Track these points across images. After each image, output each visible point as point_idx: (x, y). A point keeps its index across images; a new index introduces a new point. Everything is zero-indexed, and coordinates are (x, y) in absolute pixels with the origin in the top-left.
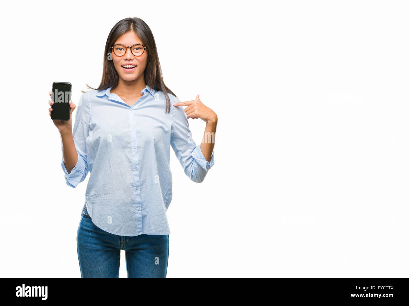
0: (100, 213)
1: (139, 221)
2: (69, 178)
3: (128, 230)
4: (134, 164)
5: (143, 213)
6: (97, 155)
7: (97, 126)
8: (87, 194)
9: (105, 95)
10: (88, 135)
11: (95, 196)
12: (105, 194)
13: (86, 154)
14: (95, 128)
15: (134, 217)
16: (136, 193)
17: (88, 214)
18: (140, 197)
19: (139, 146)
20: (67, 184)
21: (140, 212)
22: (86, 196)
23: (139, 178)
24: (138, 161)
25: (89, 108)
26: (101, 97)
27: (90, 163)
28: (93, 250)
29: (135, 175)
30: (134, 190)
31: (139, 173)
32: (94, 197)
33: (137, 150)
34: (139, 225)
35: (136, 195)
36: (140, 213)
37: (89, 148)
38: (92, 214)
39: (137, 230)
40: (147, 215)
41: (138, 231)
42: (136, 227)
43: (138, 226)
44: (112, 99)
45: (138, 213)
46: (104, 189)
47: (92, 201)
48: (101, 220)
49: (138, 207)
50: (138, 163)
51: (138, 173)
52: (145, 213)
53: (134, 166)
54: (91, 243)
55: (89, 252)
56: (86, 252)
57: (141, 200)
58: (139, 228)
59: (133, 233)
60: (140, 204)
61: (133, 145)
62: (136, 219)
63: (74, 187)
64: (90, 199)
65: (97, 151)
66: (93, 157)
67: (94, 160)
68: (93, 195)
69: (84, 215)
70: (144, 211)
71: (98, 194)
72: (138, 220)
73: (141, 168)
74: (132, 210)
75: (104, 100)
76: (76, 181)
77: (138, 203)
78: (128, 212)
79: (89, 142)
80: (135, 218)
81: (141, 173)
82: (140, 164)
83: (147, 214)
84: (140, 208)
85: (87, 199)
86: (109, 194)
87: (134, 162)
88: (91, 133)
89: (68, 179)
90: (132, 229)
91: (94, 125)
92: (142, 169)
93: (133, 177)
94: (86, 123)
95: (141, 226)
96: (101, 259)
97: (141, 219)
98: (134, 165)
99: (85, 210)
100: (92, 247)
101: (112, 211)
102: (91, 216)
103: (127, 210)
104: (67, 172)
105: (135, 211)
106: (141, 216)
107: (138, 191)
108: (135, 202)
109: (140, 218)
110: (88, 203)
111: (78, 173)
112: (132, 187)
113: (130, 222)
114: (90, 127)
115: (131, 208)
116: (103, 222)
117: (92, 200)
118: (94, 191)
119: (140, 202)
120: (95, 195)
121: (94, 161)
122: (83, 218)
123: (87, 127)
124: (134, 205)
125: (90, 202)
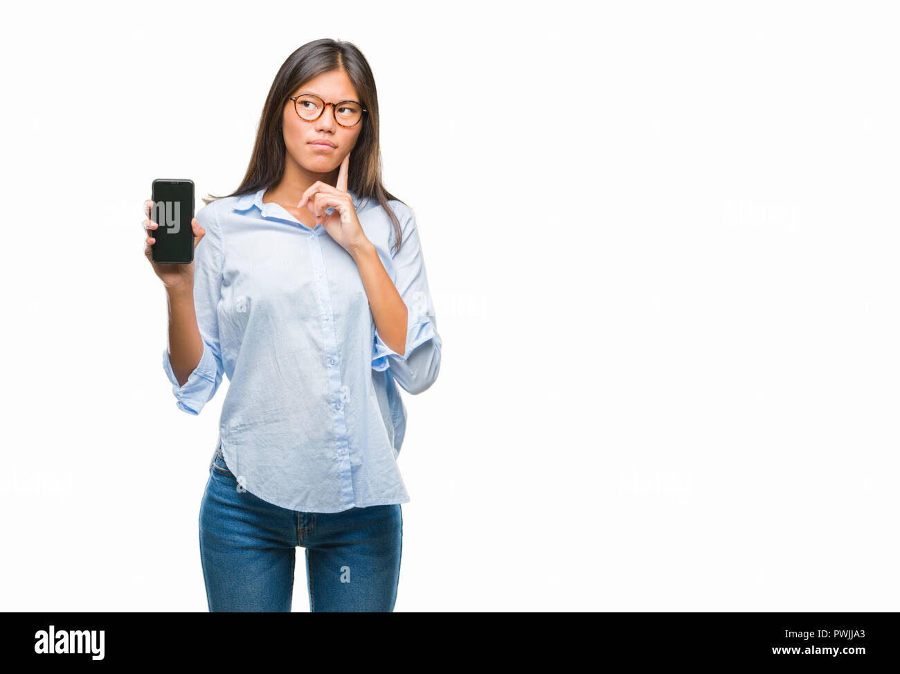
0: (259, 464)
1: (346, 478)
2: (185, 393)
3: (323, 499)
4: (328, 353)
5: (352, 461)
6: (245, 339)
7: (241, 274)
8: (223, 425)
9: (254, 207)
10: (221, 297)
11: (244, 427)
12: (267, 422)
13: (216, 340)
14: (237, 280)
15: (333, 470)
16: (336, 417)
17: (227, 468)
18: (344, 426)
19: (336, 312)
20: (180, 408)
21: (347, 457)
22: (220, 430)
23: (340, 383)
24: (335, 346)
25: (218, 238)
26: (244, 213)
27: (229, 357)
28: (237, 549)
29: (331, 378)
30: (331, 411)
31: (339, 371)
32: (240, 430)
33: (332, 323)
34: (345, 487)
35: (337, 421)
36: (346, 461)
37: (225, 324)
38: (238, 467)
39: (341, 500)
40: (361, 465)
41: (345, 500)
42: (339, 492)
43: (345, 490)
44: (270, 215)
45: (341, 461)
46: (264, 412)
47: (236, 439)
48: (263, 480)
49: (340, 448)
50: (336, 349)
51: (337, 371)
52: (356, 460)
53: (329, 358)
54: (232, 532)
55: (227, 552)
56: (221, 552)
57: (347, 431)
58: (346, 495)
59: (334, 506)
60: (345, 440)
61: (322, 313)
62: (339, 475)
63: (195, 413)
64: (229, 434)
65: (244, 331)
66: (236, 345)
67: (239, 350)
68: (238, 427)
69: (215, 469)
70: (356, 455)
71: (251, 422)
72: (343, 477)
73: (344, 361)
74: (330, 454)
75: (251, 219)
76: (198, 400)
77: (342, 439)
78: (319, 458)
79: (225, 312)
80: (336, 472)
81: (343, 371)
82: (341, 353)
83: (361, 463)
84: (347, 450)
85: (221, 435)
86: (277, 421)
87: (326, 349)
88: (226, 292)
89: (181, 395)
90: (330, 498)
91: (233, 275)
92: (346, 364)
93: (328, 382)
94: (213, 271)
95: (351, 488)
96: (253, 568)
97: (350, 474)
98: (329, 356)
99: (219, 459)
100: (234, 542)
101: (284, 458)
102: (234, 473)
103: (318, 455)
104: (176, 381)
105: (335, 455)
106: (349, 467)
107: (340, 411)
108: (334, 437)
109: (348, 471)
110: (227, 444)
111: (203, 382)
112: (325, 403)
113: (327, 482)
114: (223, 279)
115: (326, 450)
116: (266, 484)
117: (235, 436)
118: (240, 418)
119: (345, 436)
120: (241, 426)
121: (238, 353)
122: (214, 478)
123: (216, 279)
124: (332, 444)
125: (231, 441)
